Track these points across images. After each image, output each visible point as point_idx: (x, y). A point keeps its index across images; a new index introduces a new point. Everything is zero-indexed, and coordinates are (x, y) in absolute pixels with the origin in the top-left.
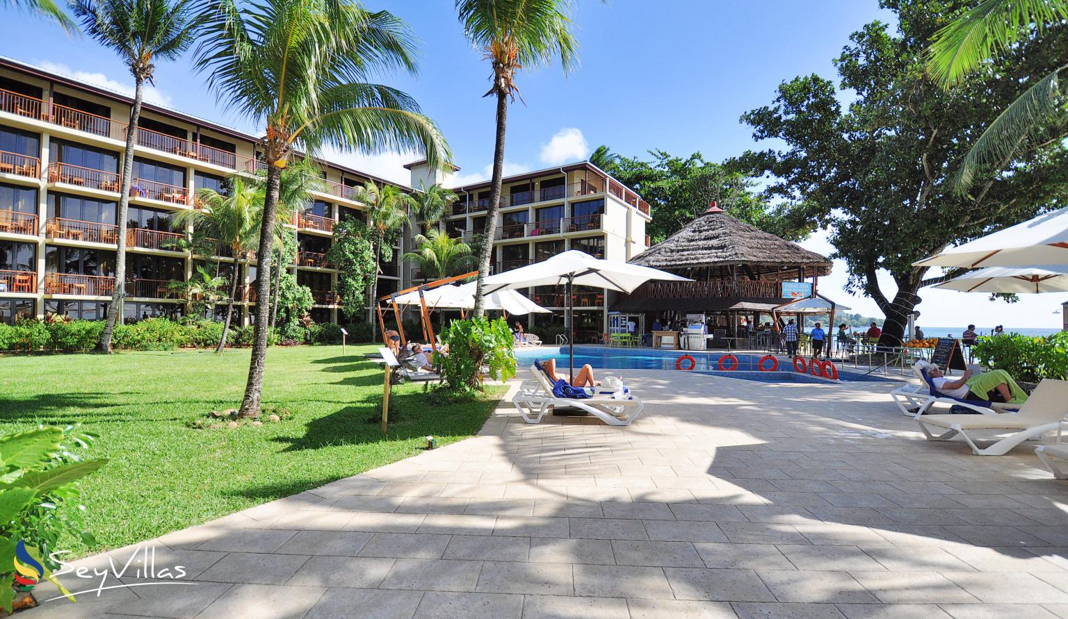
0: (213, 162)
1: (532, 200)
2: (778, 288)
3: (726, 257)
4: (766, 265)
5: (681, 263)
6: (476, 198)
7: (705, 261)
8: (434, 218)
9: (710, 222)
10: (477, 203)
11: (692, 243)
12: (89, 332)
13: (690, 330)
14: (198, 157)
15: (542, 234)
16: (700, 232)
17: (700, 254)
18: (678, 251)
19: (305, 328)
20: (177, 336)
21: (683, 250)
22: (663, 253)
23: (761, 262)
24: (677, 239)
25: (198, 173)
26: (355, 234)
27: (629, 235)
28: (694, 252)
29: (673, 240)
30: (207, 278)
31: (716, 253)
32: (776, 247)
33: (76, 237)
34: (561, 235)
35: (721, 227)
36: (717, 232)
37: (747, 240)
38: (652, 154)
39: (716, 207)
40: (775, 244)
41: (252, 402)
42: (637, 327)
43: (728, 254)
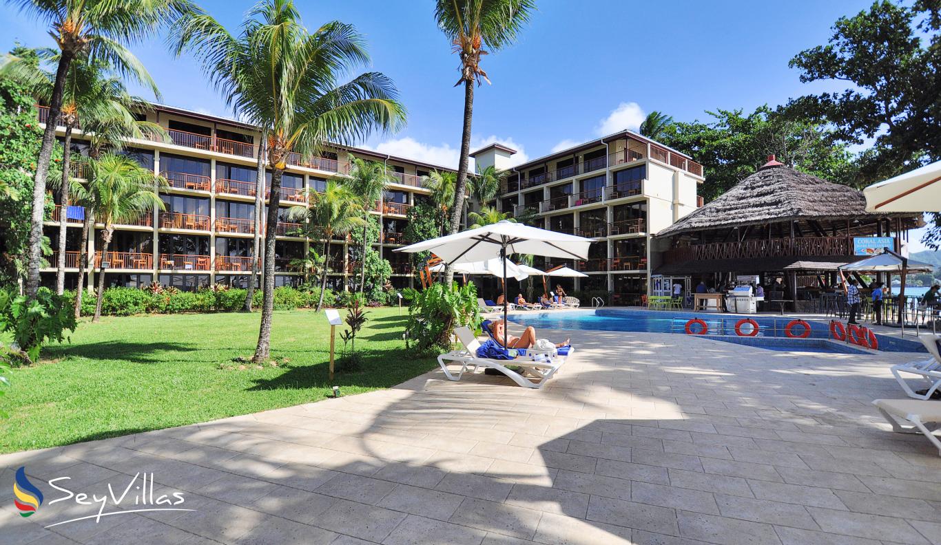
0: (321, 168)
1: (576, 173)
2: (849, 244)
3: (780, 213)
4: (830, 219)
5: (726, 222)
6: (527, 176)
7: (753, 219)
8: (489, 196)
9: (765, 177)
10: (528, 180)
11: (742, 201)
12: (240, 297)
13: (736, 292)
14: (311, 166)
15: (586, 203)
16: (753, 188)
17: (749, 212)
18: (725, 210)
19: (387, 293)
20: (297, 299)
21: (730, 209)
22: (707, 214)
23: (824, 216)
24: (725, 198)
25: (311, 178)
26: (424, 215)
27: (676, 197)
28: (743, 210)
29: (721, 199)
30: (317, 255)
31: (769, 210)
32: (846, 198)
33: (234, 230)
34: (602, 203)
35: (778, 182)
36: (772, 187)
37: (809, 193)
38: (710, 114)
39: (774, 161)
40: (845, 196)
41: (261, 350)
42: (683, 289)
43: (782, 210)
